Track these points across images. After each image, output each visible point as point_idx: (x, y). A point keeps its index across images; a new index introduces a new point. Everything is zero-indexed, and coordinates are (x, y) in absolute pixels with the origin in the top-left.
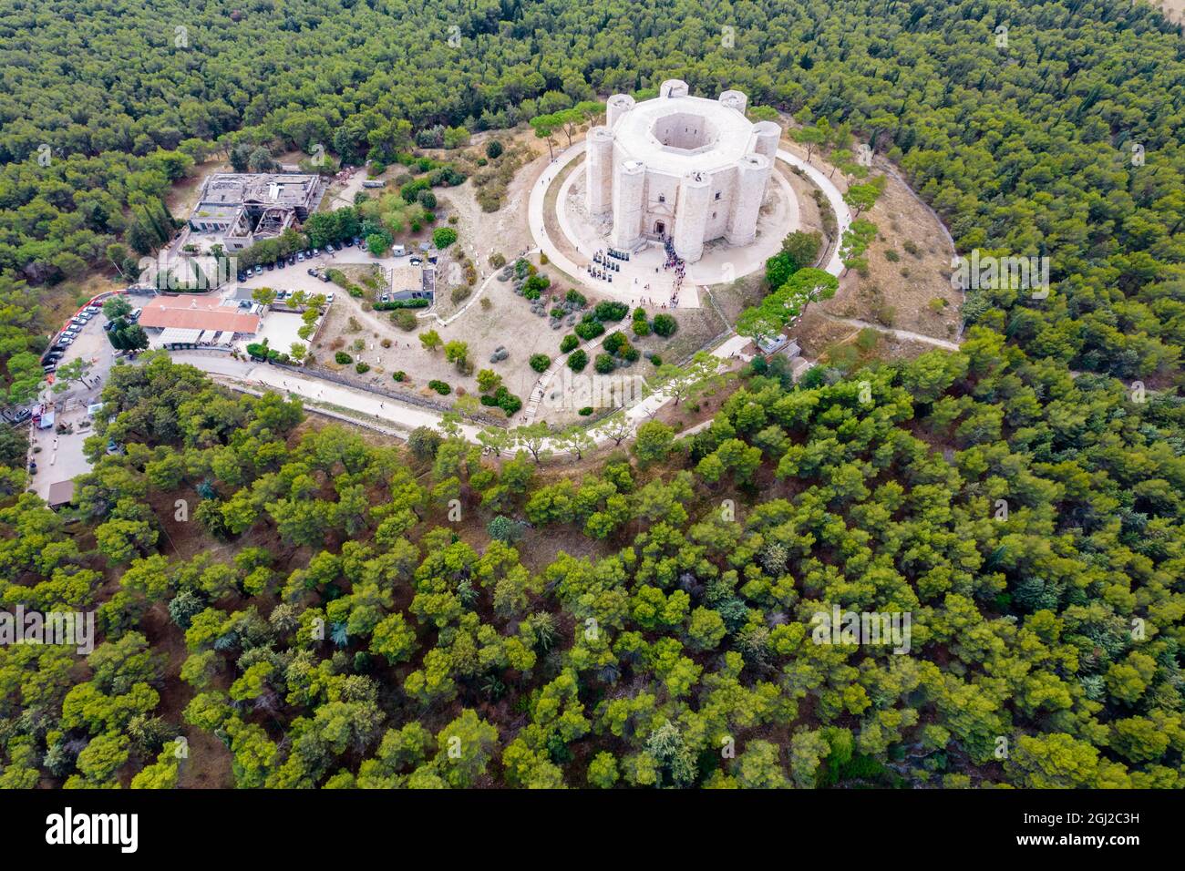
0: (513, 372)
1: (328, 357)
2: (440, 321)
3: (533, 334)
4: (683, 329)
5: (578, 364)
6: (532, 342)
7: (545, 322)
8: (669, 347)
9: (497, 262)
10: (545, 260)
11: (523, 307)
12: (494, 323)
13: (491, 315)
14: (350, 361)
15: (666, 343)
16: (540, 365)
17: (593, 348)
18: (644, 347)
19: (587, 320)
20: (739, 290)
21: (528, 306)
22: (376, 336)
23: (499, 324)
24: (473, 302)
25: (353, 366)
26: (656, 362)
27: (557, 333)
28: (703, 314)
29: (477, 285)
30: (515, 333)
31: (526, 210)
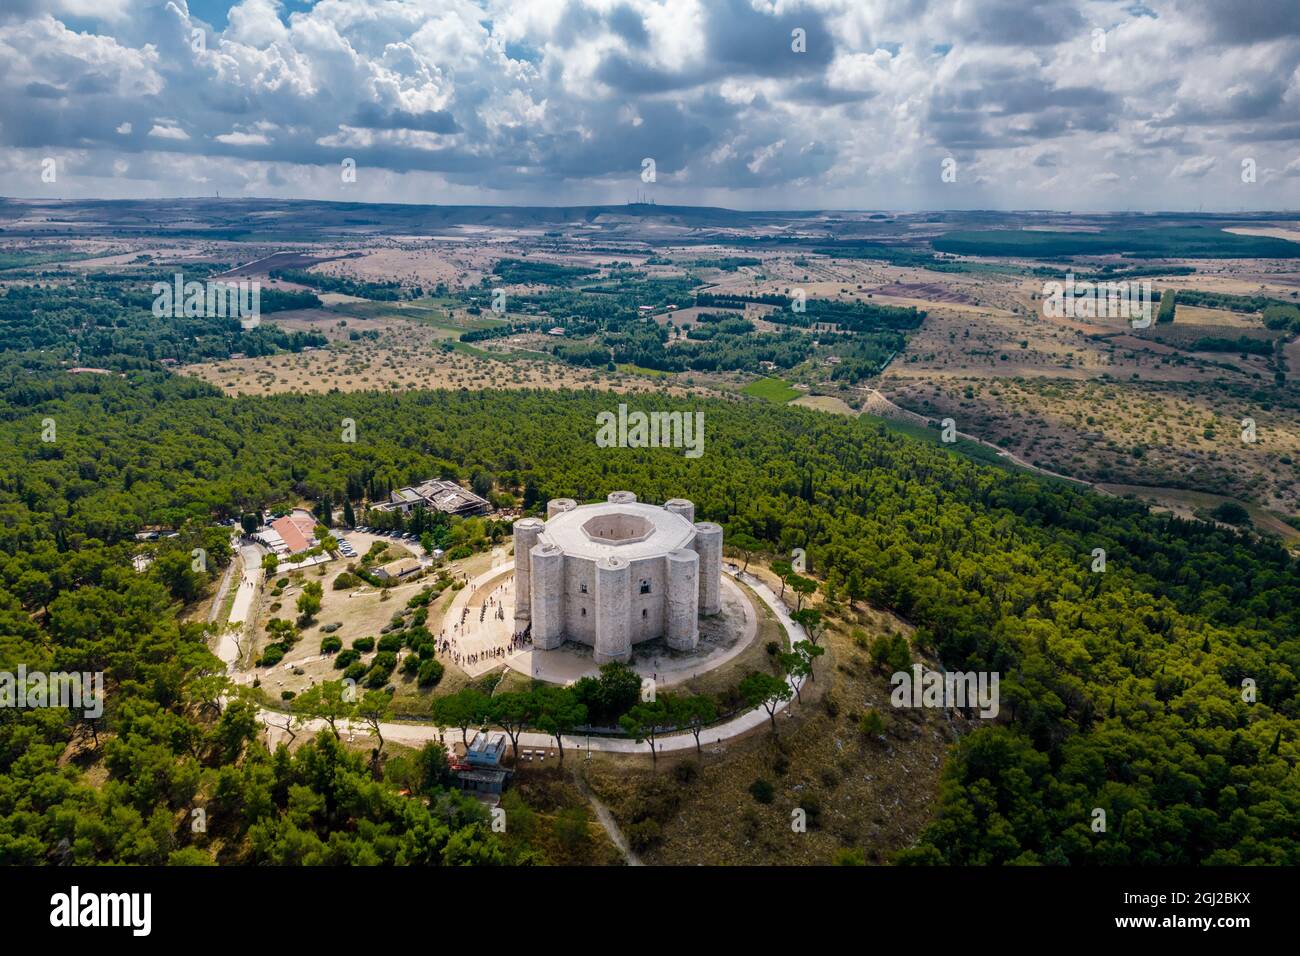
0: (314, 642)
3: (367, 628)
4: (438, 689)
5: (344, 662)
6: (357, 632)
7: (386, 624)
8: (412, 695)
10: (461, 587)
11: (397, 608)
13: (378, 604)
14: (282, 586)
15: (415, 690)
18: (395, 681)
19: (402, 636)
21: (402, 608)
23: (369, 611)
25: (278, 589)
27: (377, 635)
30: (364, 620)
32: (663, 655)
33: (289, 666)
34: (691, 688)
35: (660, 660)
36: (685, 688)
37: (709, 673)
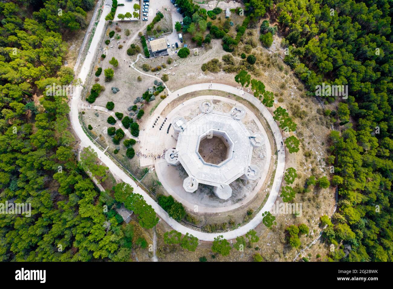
0: (107, 97)
1: (112, 29)
2: (133, 63)
3: (125, 101)
4: (131, 161)
5: (111, 121)
6: (122, 101)
7: (132, 104)
8: (123, 156)
9: (165, 79)
10: (163, 98)
11: (139, 94)
12: (131, 84)
13: (136, 83)
14: (111, 37)
15: (125, 154)
16: (110, 106)
17: (119, 125)
18: (121, 145)
19: (131, 121)
20: (155, 184)
21: (141, 96)
22: (124, 42)
23: (131, 86)
24: (142, 73)
25: (109, 39)
26: (116, 152)
27: (126, 110)
28: (138, 168)
29: (152, 73)
30: (126, 93)
31: (197, 83)
32: (208, 194)
33: (96, 108)
34: (205, 218)
35: (205, 195)
36: (203, 217)
37: (216, 214)
